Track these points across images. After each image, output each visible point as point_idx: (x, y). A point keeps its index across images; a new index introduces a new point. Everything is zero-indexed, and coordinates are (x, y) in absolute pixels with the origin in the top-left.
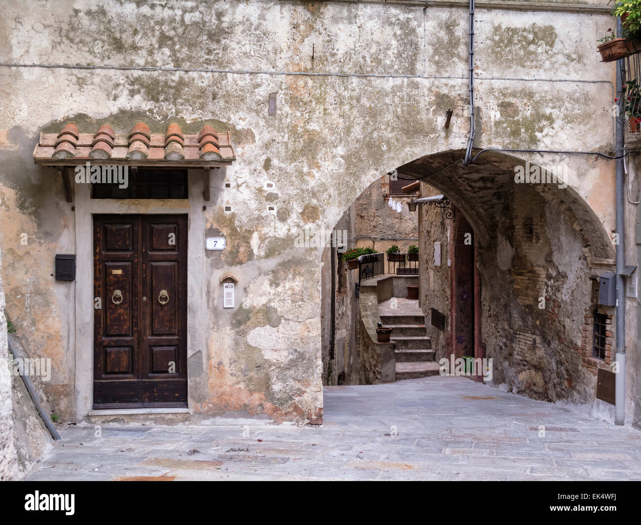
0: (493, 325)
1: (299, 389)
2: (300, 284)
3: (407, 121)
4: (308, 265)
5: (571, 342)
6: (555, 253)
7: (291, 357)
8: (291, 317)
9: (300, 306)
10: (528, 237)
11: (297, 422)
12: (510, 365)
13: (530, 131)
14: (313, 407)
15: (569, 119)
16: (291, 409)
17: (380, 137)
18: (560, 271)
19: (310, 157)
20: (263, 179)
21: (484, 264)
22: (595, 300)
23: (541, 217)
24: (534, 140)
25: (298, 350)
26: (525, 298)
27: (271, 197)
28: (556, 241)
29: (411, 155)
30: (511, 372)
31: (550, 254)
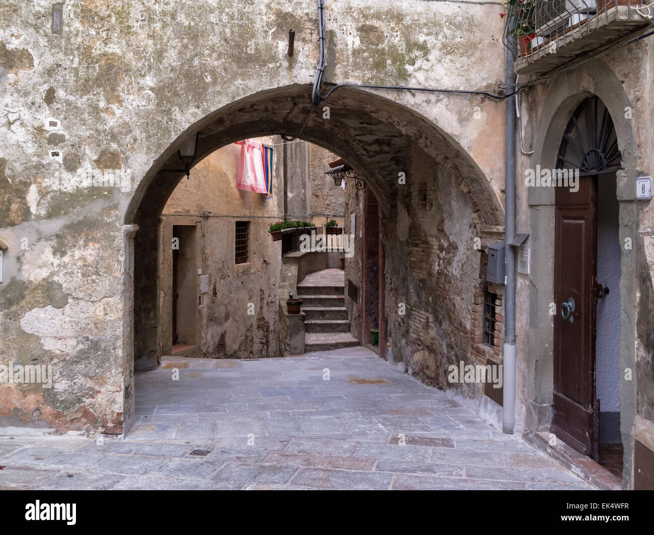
0: (394, 299)
1: (90, 389)
2: (94, 253)
3: (238, 46)
4: (105, 228)
5: (461, 324)
6: (446, 221)
7: (81, 346)
8: (81, 295)
9: (94, 282)
10: (423, 205)
11: (88, 431)
12: (407, 343)
13: (398, 63)
14: (108, 411)
15: (448, 49)
16: (80, 415)
17: (203, 66)
18: (451, 241)
19: (108, 88)
20: (44, 116)
21: (386, 236)
22: (483, 276)
23: (434, 181)
24: (403, 75)
25: (91, 337)
26: (419, 271)
27: (55, 140)
28: (447, 207)
29: (243, 89)
30: (407, 351)
31: (442, 221)
